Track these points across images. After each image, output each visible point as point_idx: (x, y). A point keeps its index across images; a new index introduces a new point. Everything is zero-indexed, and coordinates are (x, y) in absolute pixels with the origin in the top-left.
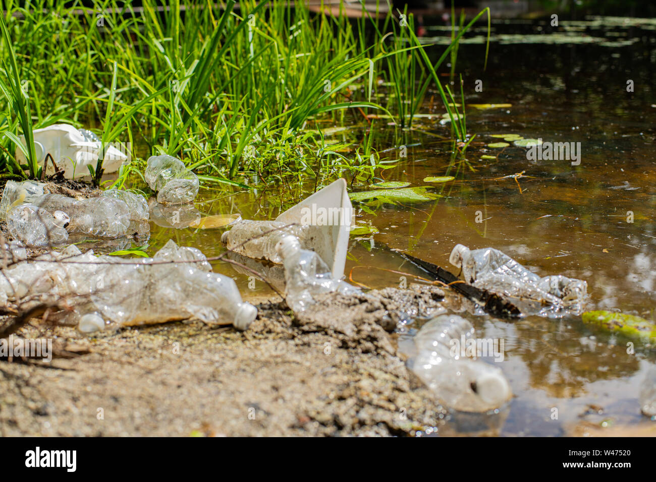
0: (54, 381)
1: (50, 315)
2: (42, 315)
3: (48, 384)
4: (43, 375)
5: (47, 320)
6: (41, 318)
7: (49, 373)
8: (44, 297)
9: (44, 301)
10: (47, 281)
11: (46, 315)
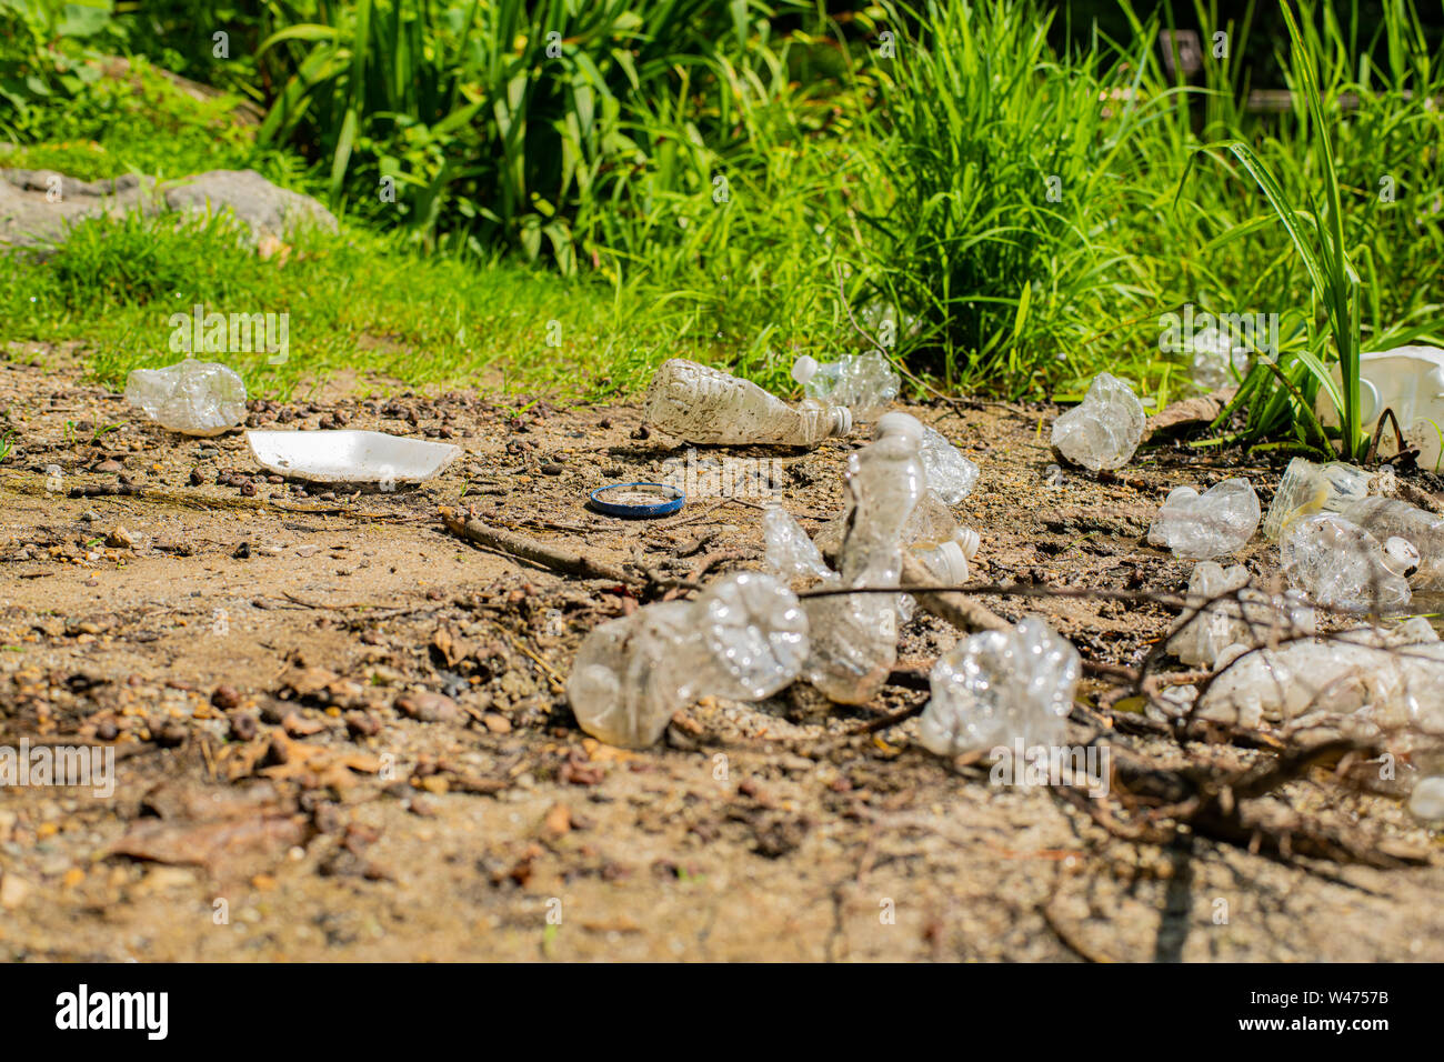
0: (1341, 914)
1: (1353, 767)
2: (1336, 762)
3: (1328, 917)
4: (1317, 896)
5: (1346, 777)
6: (1333, 770)
7: (1331, 893)
8: (1347, 724)
9: (1347, 732)
10: (1354, 689)
11: (1344, 765)
